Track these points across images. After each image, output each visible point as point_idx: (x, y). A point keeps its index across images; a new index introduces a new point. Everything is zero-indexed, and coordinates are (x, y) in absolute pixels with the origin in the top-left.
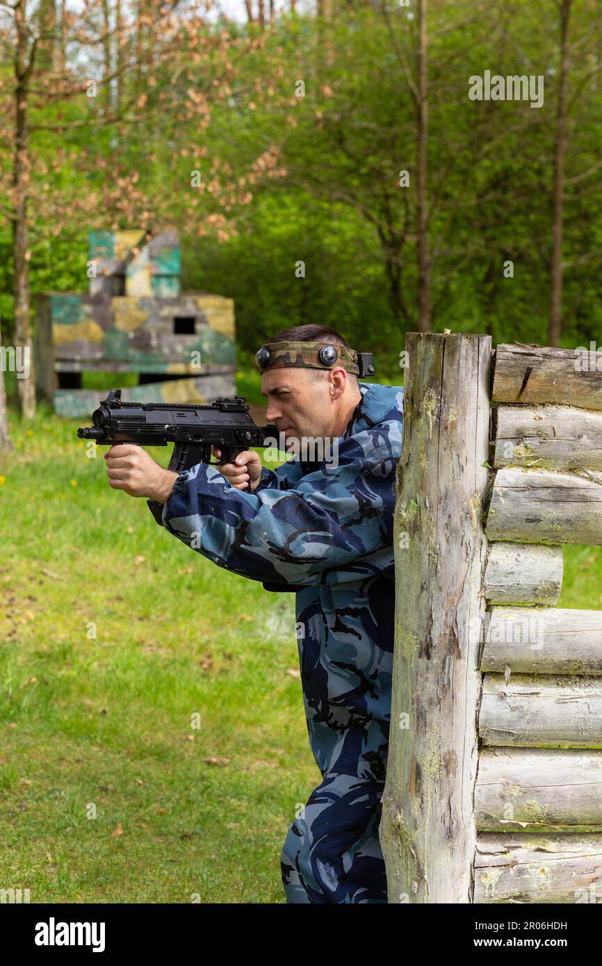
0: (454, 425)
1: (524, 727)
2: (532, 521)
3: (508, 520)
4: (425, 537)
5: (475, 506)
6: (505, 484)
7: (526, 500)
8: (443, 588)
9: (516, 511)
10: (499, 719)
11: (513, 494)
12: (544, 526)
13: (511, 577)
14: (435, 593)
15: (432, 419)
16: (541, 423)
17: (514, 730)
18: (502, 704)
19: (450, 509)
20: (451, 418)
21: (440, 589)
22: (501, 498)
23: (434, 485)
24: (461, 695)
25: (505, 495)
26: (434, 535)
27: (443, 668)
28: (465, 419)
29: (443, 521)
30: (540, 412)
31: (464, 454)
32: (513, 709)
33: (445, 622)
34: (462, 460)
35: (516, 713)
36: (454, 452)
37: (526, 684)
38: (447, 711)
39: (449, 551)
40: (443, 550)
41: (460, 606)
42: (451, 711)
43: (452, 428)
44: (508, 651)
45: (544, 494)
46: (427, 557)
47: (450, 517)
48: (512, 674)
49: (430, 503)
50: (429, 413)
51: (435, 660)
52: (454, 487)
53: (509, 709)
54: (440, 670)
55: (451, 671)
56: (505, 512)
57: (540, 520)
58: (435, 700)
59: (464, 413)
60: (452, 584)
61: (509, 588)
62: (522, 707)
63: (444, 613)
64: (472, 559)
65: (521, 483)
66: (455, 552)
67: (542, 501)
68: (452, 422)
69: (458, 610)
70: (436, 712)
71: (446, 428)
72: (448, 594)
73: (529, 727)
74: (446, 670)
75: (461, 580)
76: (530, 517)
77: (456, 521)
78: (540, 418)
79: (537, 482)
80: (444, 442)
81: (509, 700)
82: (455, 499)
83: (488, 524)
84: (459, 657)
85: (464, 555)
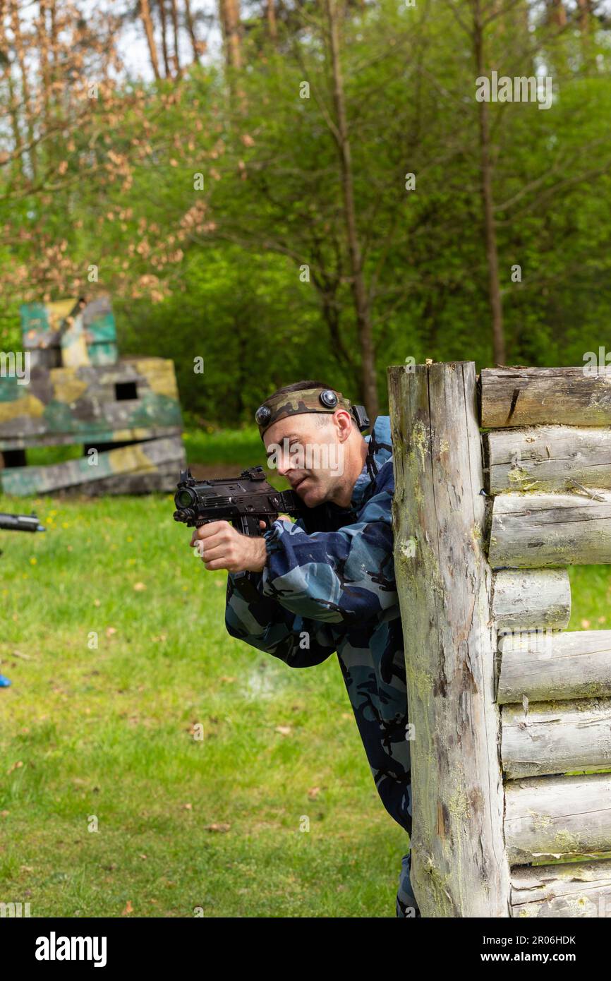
0: (446, 456)
1: (547, 757)
2: (535, 545)
3: (510, 547)
4: (428, 573)
5: (476, 536)
6: (504, 511)
7: (527, 525)
8: (452, 623)
9: (518, 536)
10: (521, 750)
11: (513, 519)
12: (548, 549)
13: (519, 605)
14: (445, 629)
15: (424, 452)
16: (534, 445)
17: (538, 760)
18: (523, 735)
19: (451, 542)
20: (443, 449)
21: (449, 624)
22: (501, 525)
23: (432, 519)
24: (480, 730)
25: (505, 521)
26: (438, 569)
27: (460, 704)
28: (457, 449)
29: (445, 554)
30: (532, 434)
31: (459, 484)
32: (535, 739)
33: (458, 657)
34: (459, 491)
35: (538, 743)
36: (449, 483)
37: (545, 712)
38: (468, 748)
39: (454, 585)
40: (448, 584)
41: (470, 639)
42: (472, 747)
43: (445, 459)
44: (524, 680)
45: (544, 516)
46: (432, 593)
47: (451, 549)
48: (531, 703)
49: (430, 537)
50: (420, 446)
51: (452, 697)
52: (453, 519)
53: (530, 740)
54: (457, 707)
55: (469, 706)
56: (507, 539)
57: (543, 544)
58: (455, 737)
59: (455, 442)
60: (461, 618)
61: (519, 616)
62: (543, 736)
63: (455, 648)
64: (478, 590)
65: (519, 508)
66: (460, 585)
67: (543, 524)
68: (444, 453)
69: (469, 643)
70: (457, 750)
71: (439, 460)
72: (458, 628)
73: (553, 755)
74: (464, 707)
75: (469, 613)
76: (533, 542)
77: (458, 553)
78: (532, 440)
79: (536, 505)
80: (438, 474)
81: (529, 730)
82: (455, 531)
83: (491, 553)
84: (475, 691)
85: (470, 587)
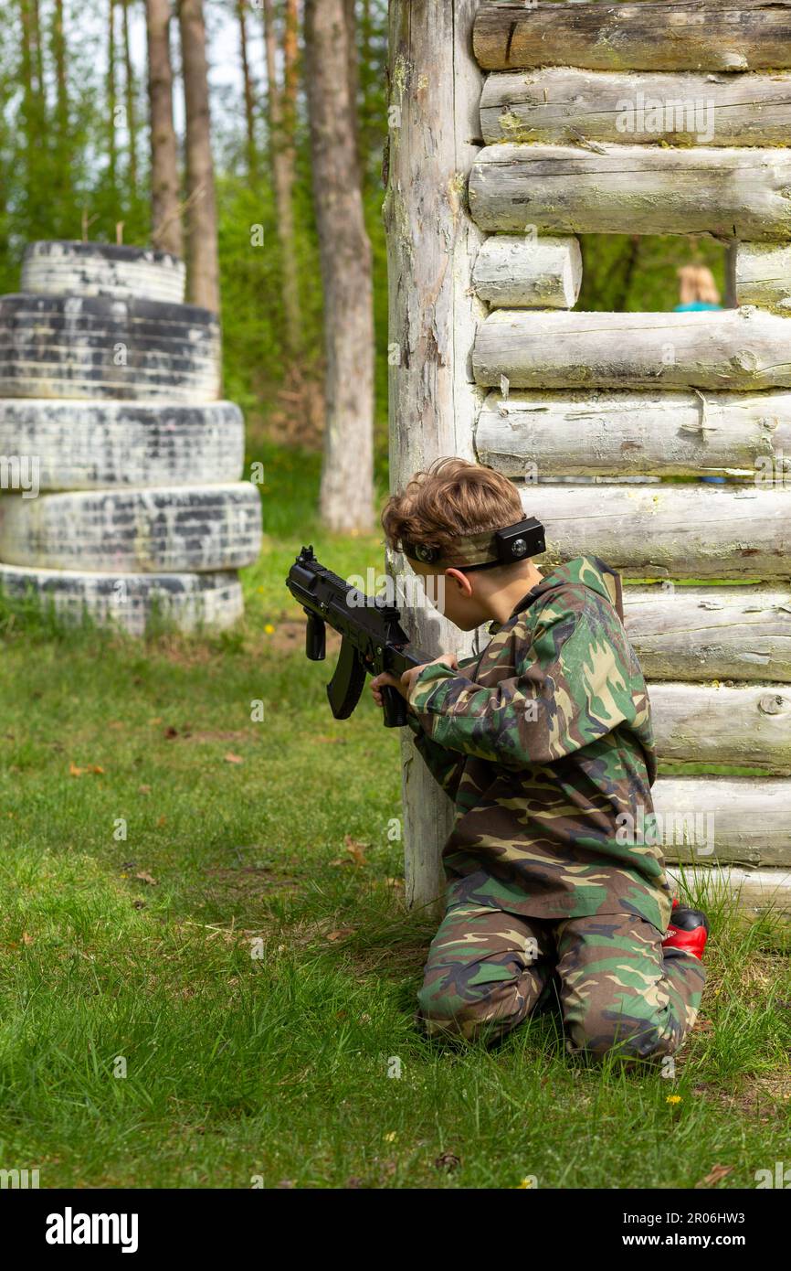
0: (424, 93)
1: (529, 450)
2: (521, 201)
3: (492, 202)
4: (398, 226)
5: (455, 188)
6: (487, 160)
7: (510, 176)
8: (419, 284)
9: (500, 189)
10: (498, 440)
11: (495, 170)
12: (536, 207)
13: (504, 272)
14: (411, 290)
15: (402, 88)
16: (530, 88)
17: (518, 453)
18: (502, 422)
19: (423, 192)
20: (421, 85)
21: (415, 284)
22: (480, 176)
23: (405, 165)
24: (446, 409)
25: (485, 171)
26: (407, 222)
27: (423, 377)
28: (438, 86)
29: (416, 205)
30: (535, 77)
31: (437, 126)
32: (515, 428)
33: (423, 323)
34: (436, 134)
35: (517, 433)
36: (425, 125)
37: (535, 400)
38: (429, 428)
39: (423, 240)
40: (416, 239)
41: (439, 304)
42: (435, 427)
43: (422, 98)
44: (502, 356)
45: (530, 167)
46: (400, 249)
47: (422, 200)
48: (512, 390)
49: (402, 185)
50: (399, 82)
51: (414, 369)
52: (427, 166)
53: (510, 428)
54: (420, 379)
55: (432, 381)
56: (487, 192)
57: (529, 200)
58: (416, 414)
59: (437, 79)
60: (430, 277)
61: (504, 284)
62: (525, 425)
63: (421, 314)
64: (453, 249)
65: (505, 158)
66: (430, 241)
67: (529, 176)
68: (423, 90)
69: (437, 308)
70: (418, 430)
71: (416, 98)
72: (425, 290)
73: (536, 449)
74: (426, 380)
75: (439, 275)
76: (518, 197)
77: (430, 204)
78: (532, 82)
79: (525, 156)
80: (414, 115)
81: (511, 418)
82: (428, 180)
83: (472, 208)
84: (441, 365)
85: (442, 245)
